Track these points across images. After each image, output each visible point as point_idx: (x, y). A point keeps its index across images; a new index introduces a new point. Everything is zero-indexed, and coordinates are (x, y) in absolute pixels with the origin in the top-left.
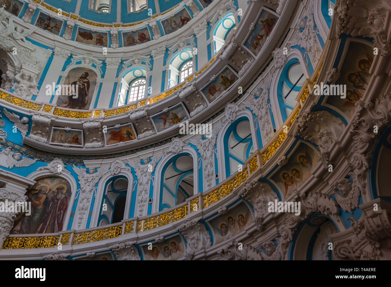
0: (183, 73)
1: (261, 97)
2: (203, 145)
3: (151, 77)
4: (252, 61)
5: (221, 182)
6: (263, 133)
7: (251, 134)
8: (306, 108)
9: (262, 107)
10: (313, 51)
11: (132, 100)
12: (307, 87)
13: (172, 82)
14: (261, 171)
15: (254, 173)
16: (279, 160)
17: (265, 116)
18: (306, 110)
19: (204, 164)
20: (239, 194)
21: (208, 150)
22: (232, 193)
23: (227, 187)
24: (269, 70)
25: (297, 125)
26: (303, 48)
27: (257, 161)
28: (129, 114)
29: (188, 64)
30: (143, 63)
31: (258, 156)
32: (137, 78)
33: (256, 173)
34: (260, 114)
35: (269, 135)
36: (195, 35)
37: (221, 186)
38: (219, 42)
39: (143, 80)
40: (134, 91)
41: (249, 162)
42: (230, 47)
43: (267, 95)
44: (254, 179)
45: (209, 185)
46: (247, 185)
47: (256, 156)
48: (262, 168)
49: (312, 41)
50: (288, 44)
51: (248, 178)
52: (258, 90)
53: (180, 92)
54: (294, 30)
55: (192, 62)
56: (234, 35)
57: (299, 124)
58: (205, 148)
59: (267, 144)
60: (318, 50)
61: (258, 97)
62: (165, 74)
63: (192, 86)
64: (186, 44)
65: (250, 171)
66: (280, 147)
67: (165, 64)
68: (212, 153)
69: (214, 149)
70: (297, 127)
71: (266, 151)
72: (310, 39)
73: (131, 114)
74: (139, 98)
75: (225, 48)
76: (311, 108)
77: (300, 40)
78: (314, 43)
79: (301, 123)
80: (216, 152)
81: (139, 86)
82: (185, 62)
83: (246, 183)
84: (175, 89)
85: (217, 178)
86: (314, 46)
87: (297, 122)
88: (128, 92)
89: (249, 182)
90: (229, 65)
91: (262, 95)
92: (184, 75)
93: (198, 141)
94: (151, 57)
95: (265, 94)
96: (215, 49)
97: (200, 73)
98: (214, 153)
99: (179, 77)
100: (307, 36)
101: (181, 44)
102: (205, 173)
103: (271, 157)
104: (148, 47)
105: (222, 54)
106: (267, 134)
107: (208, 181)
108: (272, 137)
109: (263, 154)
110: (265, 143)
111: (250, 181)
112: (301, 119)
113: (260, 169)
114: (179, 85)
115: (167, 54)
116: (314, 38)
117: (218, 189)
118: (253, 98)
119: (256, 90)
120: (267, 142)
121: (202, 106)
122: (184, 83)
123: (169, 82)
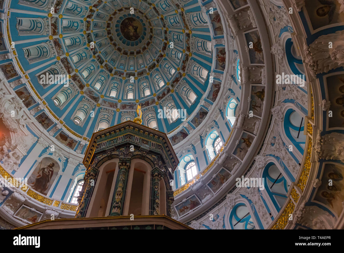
0: (216, 148)
1: (277, 143)
2: (250, 193)
3: (197, 158)
4: (259, 121)
5: (275, 217)
6: (290, 169)
7: (281, 173)
8: (316, 137)
9: (280, 150)
10: (299, 98)
11: (189, 178)
12: (309, 123)
13: (212, 156)
14: (303, 197)
15: (298, 202)
16: (314, 183)
17: (286, 156)
18: (317, 138)
19: (257, 208)
20: (294, 223)
21: (255, 196)
22: (288, 224)
23: (282, 220)
24: (274, 122)
25: (315, 151)
26: (291, 99)
27: (296, 192)
28: (191, 188)
29: (217, 140)
30: (189, 151)
31: (295, 187)
32: (188, 163)
33: (300, 200)
34: (281, 156)
35: (296, 169)
36: (215, 121)
37: (277, 221)
38: (232, 119)
39: (192, 163)
40: (189, 172)
41: (291, 194)
42: (240, 118)
43: (280, 140)
44: (301, 206)
45: (267, 223)
46: (297, 212)
47: (293, 188)
48: (302, 194)
49: (295, 92)
50: (278, 102)
51: (295, 207)
52: (272, 139)
53: (218, 161)
54: (278, 91)
55: (219, 139)
56: (240, 109)
57: (317, 150)
58: (252, 195)
59: (298, 176)
60: (303, 96)
61: (274, 144)
62: (205, 153)
63: (225, 153)
64: (211, 128)
65: (295, 201)
66: (309, 174)
67: (202, 146)
68: (259, 197)
69: (259, 193)
70: (316, 153)
71: (300, 181)
72: (293, 91)
73: (193, 187)
74: (194, 176)
75: (237, 120)
76: (320, 135)
77: (286, 95)
78: (297, 92)
79: (318, 149)
80: (261, 194)
81: (191, 167)
82: (215, 140)
83: (296, 211)
84: (214, 160)
85: (271, 216)
86: (298, 94)
87: (314, 149)
88: (185, 174)
89: (298, 210)
90: (244, 130)
91: (276, 141)
92: (218, 148)
93: (245, 191)
94: (193, 145)
95: (279, 139)
96: (231, 124)
97: (227, 143)
98: (260, 197)
99: (215, 152)
100: (290, 91)
101: (208, 130)
102: (260, 215)
103: (306, 184)
104: (188, 140)
105: (236, 125)
106: (294, 168)
107: (265, 221)
108: (299, 169)
109: (298, 184)
110: (295, 176)
111: (298, 208)
112: (317, 146)
113: (302, 196)
114: (217, 156)
115: (202, 140)
116: (296, 89)
117: (276, 224)
118: (271, 146)
119: (271, 139)
120: (297, 175)
121: (238, 164)
122: (219, 153)
123: (210, 157)
